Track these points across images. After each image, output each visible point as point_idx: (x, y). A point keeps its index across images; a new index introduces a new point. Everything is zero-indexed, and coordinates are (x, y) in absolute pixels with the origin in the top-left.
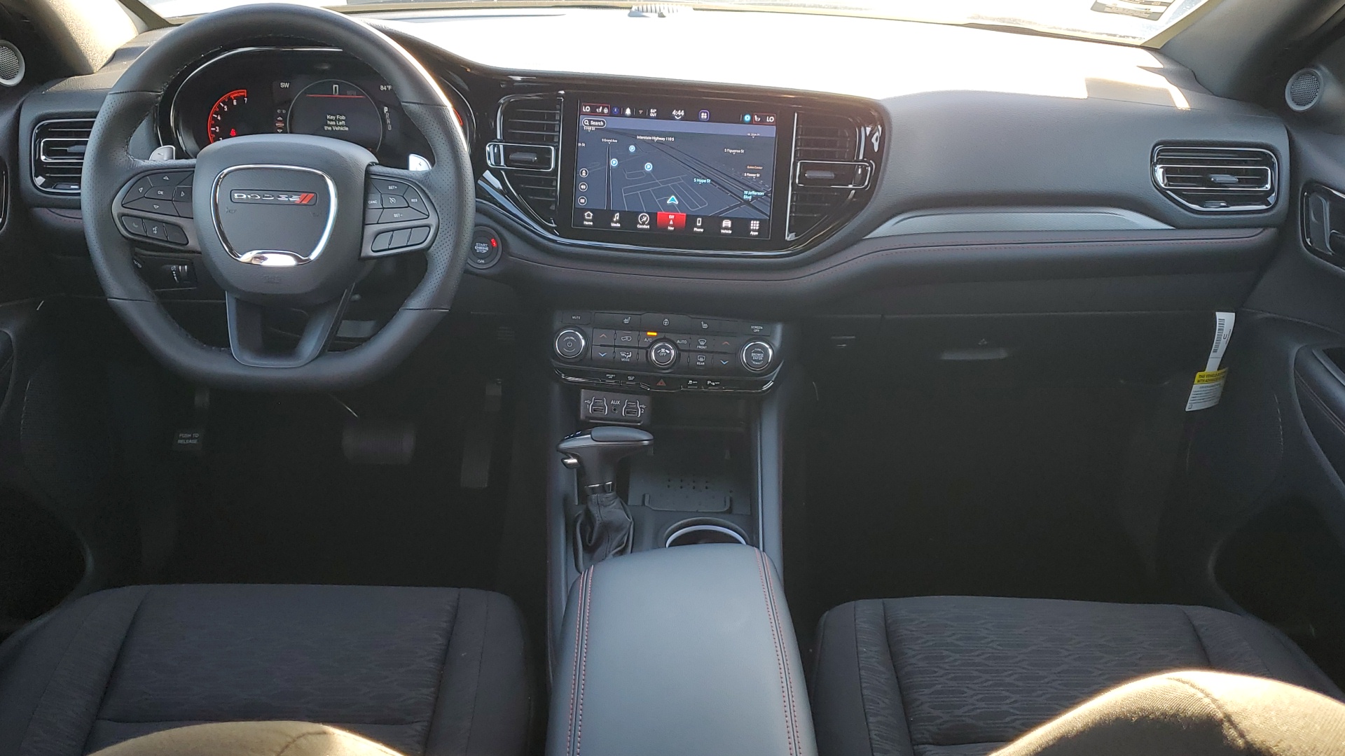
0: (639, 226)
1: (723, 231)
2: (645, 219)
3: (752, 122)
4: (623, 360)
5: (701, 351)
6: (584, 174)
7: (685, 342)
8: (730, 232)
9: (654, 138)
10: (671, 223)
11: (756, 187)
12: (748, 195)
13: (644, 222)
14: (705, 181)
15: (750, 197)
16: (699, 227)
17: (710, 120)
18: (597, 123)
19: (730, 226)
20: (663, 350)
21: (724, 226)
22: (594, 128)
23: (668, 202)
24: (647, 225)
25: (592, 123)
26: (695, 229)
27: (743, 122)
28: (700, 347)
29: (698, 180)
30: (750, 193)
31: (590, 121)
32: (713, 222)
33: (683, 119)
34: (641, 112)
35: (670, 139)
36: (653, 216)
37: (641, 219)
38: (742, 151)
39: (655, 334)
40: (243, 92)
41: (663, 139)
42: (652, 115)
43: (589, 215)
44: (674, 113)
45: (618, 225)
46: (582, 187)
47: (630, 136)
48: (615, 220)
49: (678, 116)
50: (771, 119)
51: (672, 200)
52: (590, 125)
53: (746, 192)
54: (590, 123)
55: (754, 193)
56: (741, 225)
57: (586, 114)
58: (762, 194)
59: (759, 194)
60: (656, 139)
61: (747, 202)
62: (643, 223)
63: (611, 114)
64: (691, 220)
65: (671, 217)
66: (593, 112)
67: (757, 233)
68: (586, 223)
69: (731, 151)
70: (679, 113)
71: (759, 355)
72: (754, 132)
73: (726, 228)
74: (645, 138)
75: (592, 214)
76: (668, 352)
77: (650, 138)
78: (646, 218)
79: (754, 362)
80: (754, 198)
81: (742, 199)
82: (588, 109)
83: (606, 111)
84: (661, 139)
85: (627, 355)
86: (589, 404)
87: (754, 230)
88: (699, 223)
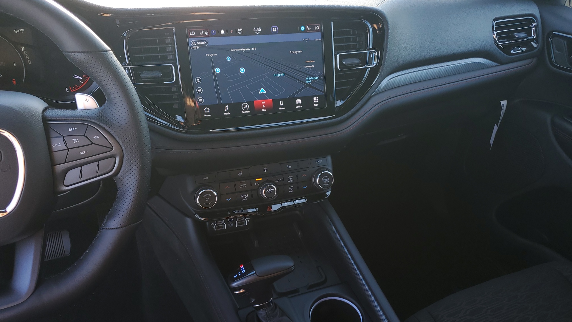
0: (243, 112)
1: (297, 107)
2: (246, 107)
3: (305, 31)
4: (242, 200)
5: (291, 184)
6: (199, 81)
7: (280, 180)
8: (302, 107)
9: (242, 49)
10: (264, 106)
11: (312, 74)
13: (246, 109)
14: (281, 75)
15: (310, 81)
16: (281, 107)
17: (279, 32)
18: (201, 43)
19: (301, 103)
20: (270, 190)
21: (297, 103)
22: (198, 48)
23: (260, 93)
24: (248, 110)
25: (199, 43)
26: (279, 108)
27: (300, 32)
28: (289, 181)
29: (277, 75)
30: (310, 79)
31: (196, 42)
32: (290, 102)
33: (261, 33)
34: (232, 31)
35: (253, 49)
36: (251, 104)
37: (243, 107)
38: (301, 52)
39: (261, 179)
41: (249, 49)
42: (239, 33)
43: (207, 110)
44: (255, 30)
45: (229, 114)
46: (199, 90)
47: (225, 50)
48: (226, 110)
49: (257, 32)
50: (317, 28)
51: (262, 91)
52: (197, 45)
53: (307, 79)
54: (196, 43)
55: (312, 78)
56: (307, 101)
57: (192, 37)
58: (317, 78)
59: (315, 78)
60: (244, 50)
61: (309, 85)
62: (246, 110)
63: (211, 35)
64: (276, 103)
65: (263, 102)
66: (197, 35)
67: (318, 105)
68: (205, 116)
69: (294, 52)
70: (258, 30)
71: (327, 179)
72: (307, 38)
73: (299, 104)
74: (237, 50)
75: (209, 109)
76: (273, 190)
79: (324, 185)
80: (313, 81)
81: (306, 83)
82: (193, 33)
83: (207, 33)
84: (247, 49)
85: (245, 196)
86: (214, 226)
87: (316, 103)
88: (281, 104)
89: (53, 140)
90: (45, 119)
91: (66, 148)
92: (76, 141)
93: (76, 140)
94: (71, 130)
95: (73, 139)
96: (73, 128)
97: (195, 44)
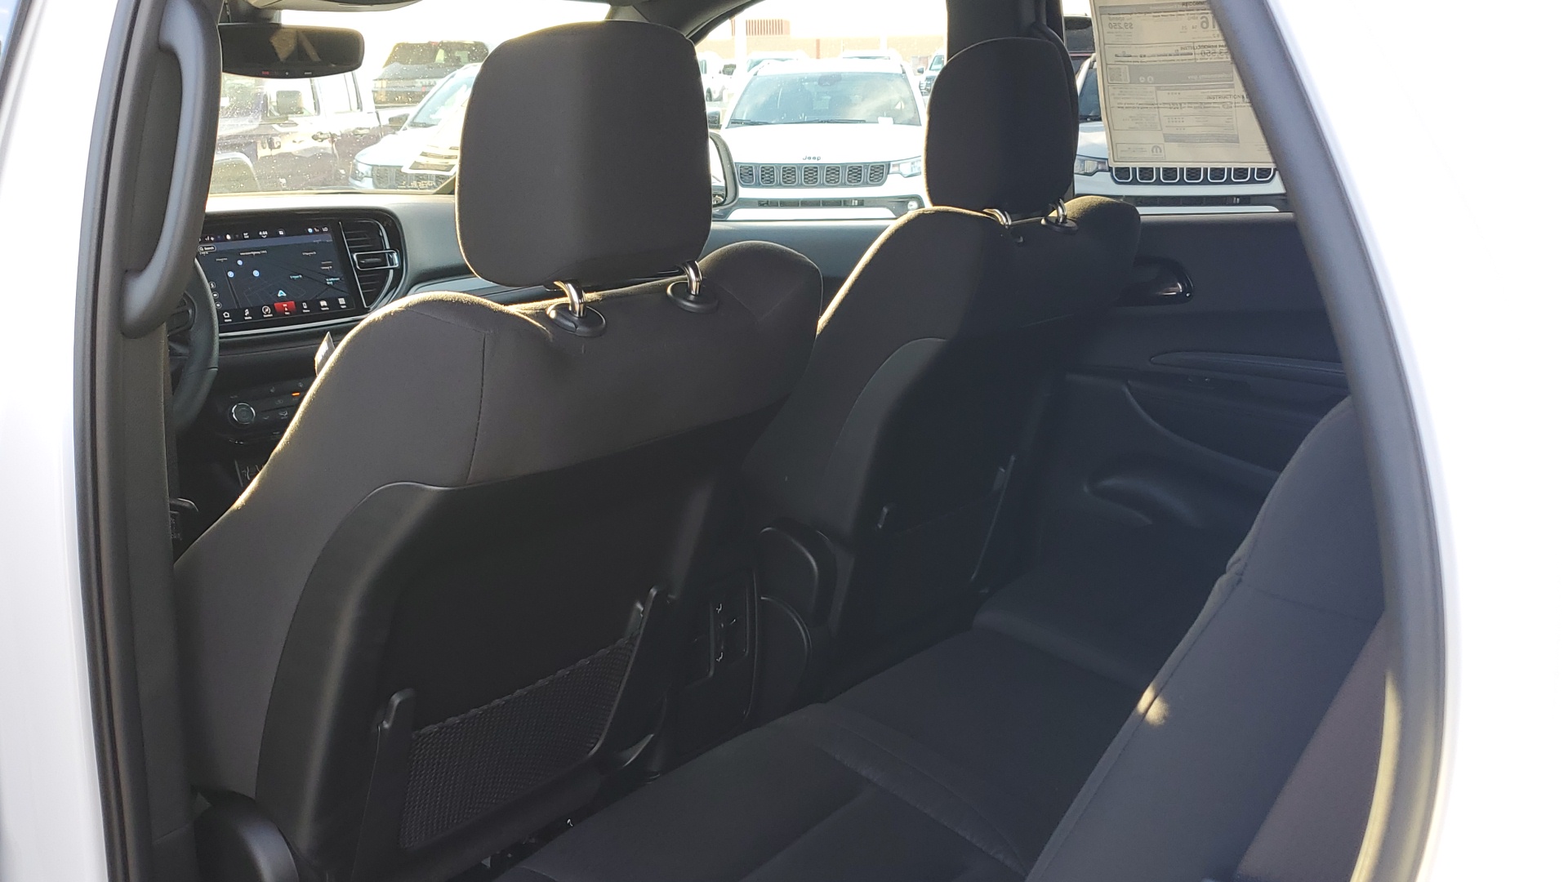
0: (265, 315)
1: (323, 309)
3: (314, 232)
4: (281, 418)
6: (212, 286)
8: (327, 308)
9: (253, 253)
10: (286, 309)
11: (330, 275)
12: (330, 281)
13: (267, 311)
14: (298, 277)
15: (332, 283)
16: (305, 308)
17: (286, 235)
18: (209, 249)
19: (326, 304)
21: (322, 305)
22: (207, 253)
23: (279, 296)
24: (270, 313)
25: (206, 249)
26: (304, 311)
27: (309, 233)
29: (294, 277)
31: (203, 247)
32: (314, 305)
33: (268, 237)
34: (237, 236)
35: (264, 252)
36: (272, 307)
37: (264, 310)
38: (315, 253)
39: (298, 393)
41: (259, 253)
42: (246, 237)
43: (226, 315)
44: (260, 233)
45: (250, 318)
46: (214, 296)
47: (236, 254)
48: (246, 315)
49: (264, 235)
50: (325, 229)
51: (281, 294)
52: (204, 250)
53: (328, 280)
55: (332, 279)
56: (333, 303)
58: (338, 279)
59: (336, 279)
61: (330, 285)
62: (267, 313)
63: (216, 241)
64: (299, 305)
65: (285, 305)
66: (203, 241)
67: (345, 307)
68: (226, 320)
69: (307, 254)
70: (264, 233)
72: (317, 240)
73: (324, 307)
74: (246, 254)
75: (228, 314)
77: (250, 253)
78: (268, 309)
80: (334, 282)
81: (327, 285)
83: (212, 239)
84: (257, 253)
85: (284, 414)
87: (343, 305)
88: (305, 305)
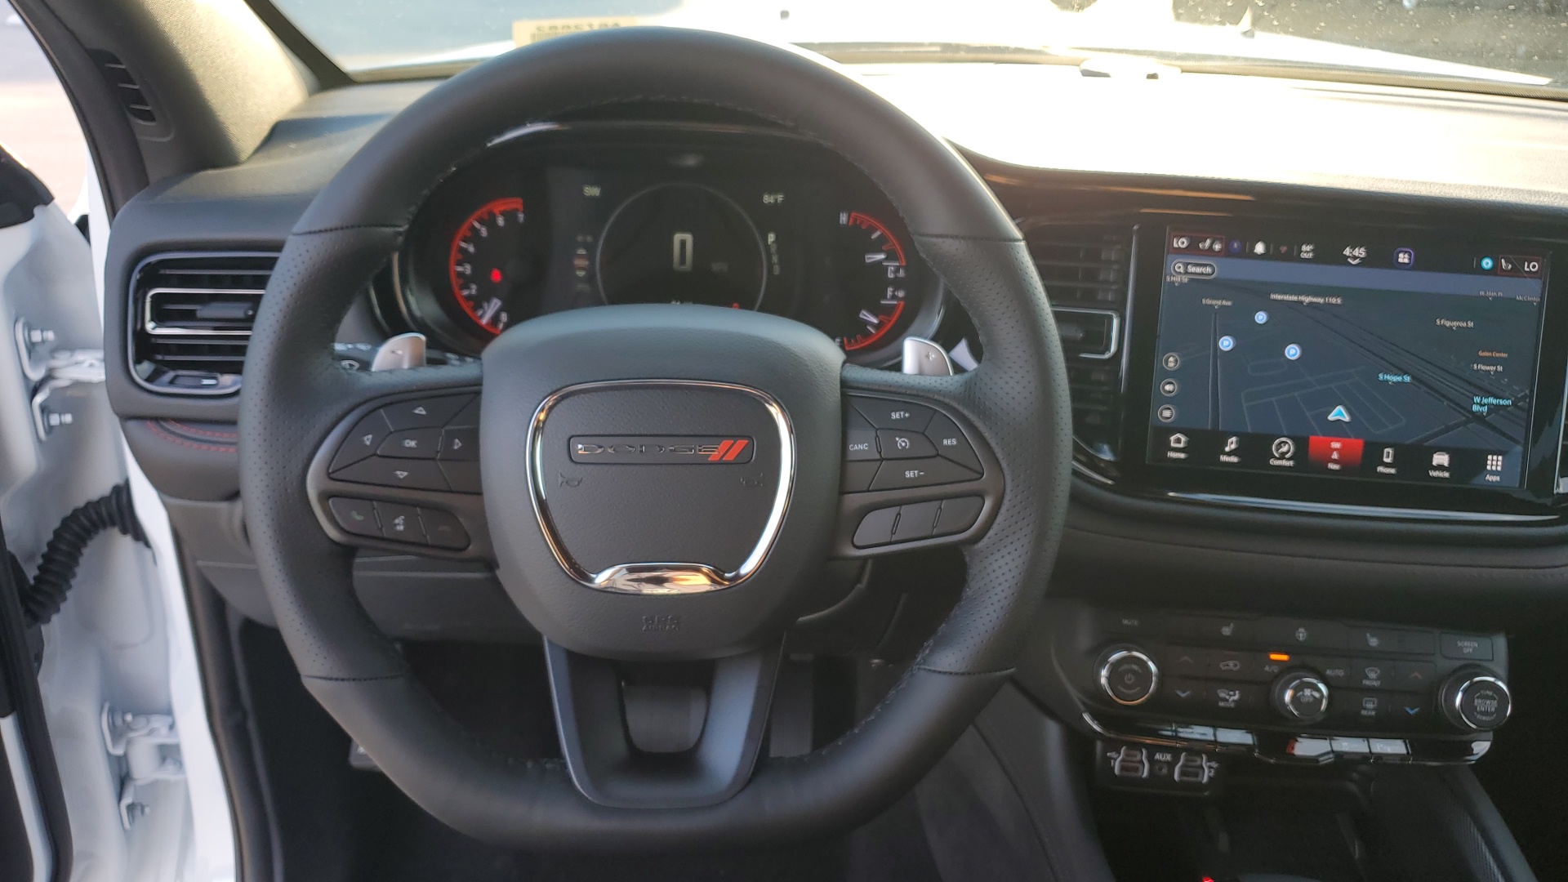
0: (1273, 462)
1: (1433, 473)
2: (1284, 449)
3: (1495, 271)
4: (1221, 704)
5: (1371, 691)
6: (1171, 365)
7: (1342, 672)
8: (1447, 475)
9: (1303, 298)
10: (1335, 456)
12: (1480, 404)
13: (1283, 452)
14: (1399, 379)
15: (1485, 409)
16: (1387, 465)
17: (1416, 266)
18: (1199, 270)
19: (1446, 464)
20: (1308, 692)
21: (1434, 463)
22: (1187, 280)
23: (1330, 418)
24: (1289, 459)
25: (1191, 269)
26: (1381, 469)
27: (1479, 271)
28: (1368, 682)
29: (1388, 377)
30: (1485, 401)
31: (1186, 265)
32: (1414, 458)
33: (1364, 263)
34: (1284, 249)
35: (1333, 300)
36: (1301, 443)
37: (1277, 450)
38: (1471, 324)
39: (1284, 657)
40: (516, 203)
41: (1320, 300)
42: (1304, 255)
43: (1178, 441)
44: (1347, 252)
45: (1234, 459)
46: (1167, 387)
47: (1257, 293)
48: (1227, 449)
49: (1355, 258)
50: (1532, 267)
51: (1339, 414)
52: (1186, 273)
53: (1477, 399)
54: (1185, 268)
55: (1491, 400)
56: (1468, 461)
57: (1179, 251)
58: (1509, 402)
59: (1502, 402)
60: (1307, 299)
61: (1478, 417)
62: (1282, 456)
63: (1227, 253)
64: (1373, 453)
65: (1336, 445)
66: (1192, 250)
67: (1498, 478)
68: (1172, 455)
69: (1448, 324)
70: (1356, 252)
71: (1490, 701)
72: (1497, 291)
73: (1440, 468)
74: (1287, 298)
75: (1183, 439)
76: (1317, 695)
77: (1294, 298)
78: (1288, 447)
79: (1477, 716)
80: (1494, 409)
81: (1470, 411)
82: (1183, 243)
83: (1217, 247)
84: (1315, 300)
85: (1231, 696)
86: (1115, 760)
87: (1494, 473)
88: (1388, 457)
89: (853, 433)
90: (845, 384)
91: (878, 457)
92: (903, 444)
93: (904, 441)
94: (895, 416)
95: (897, 439)
96: (902, 413)
97: (1182, 270)
